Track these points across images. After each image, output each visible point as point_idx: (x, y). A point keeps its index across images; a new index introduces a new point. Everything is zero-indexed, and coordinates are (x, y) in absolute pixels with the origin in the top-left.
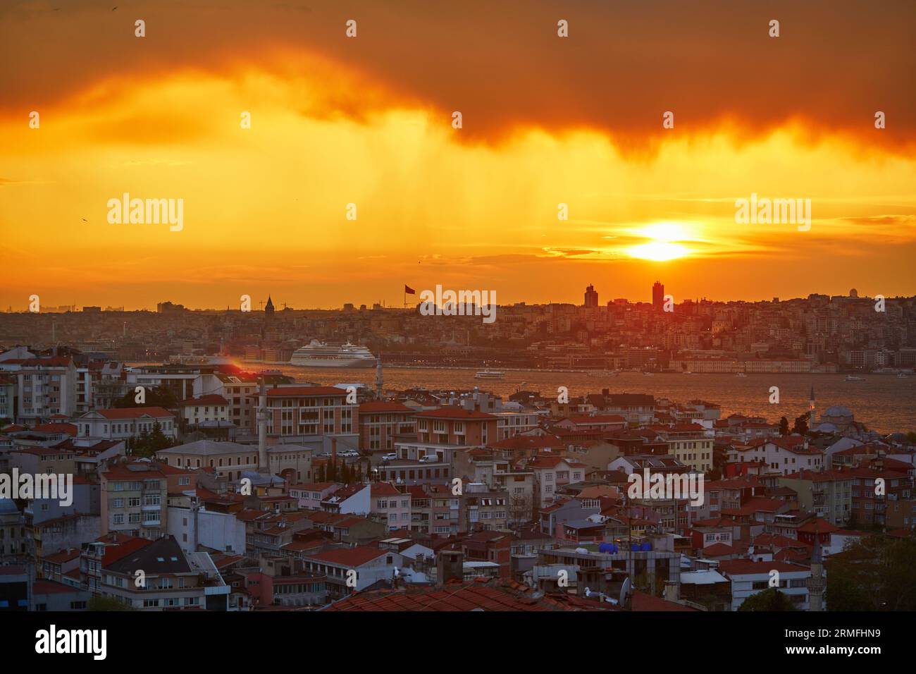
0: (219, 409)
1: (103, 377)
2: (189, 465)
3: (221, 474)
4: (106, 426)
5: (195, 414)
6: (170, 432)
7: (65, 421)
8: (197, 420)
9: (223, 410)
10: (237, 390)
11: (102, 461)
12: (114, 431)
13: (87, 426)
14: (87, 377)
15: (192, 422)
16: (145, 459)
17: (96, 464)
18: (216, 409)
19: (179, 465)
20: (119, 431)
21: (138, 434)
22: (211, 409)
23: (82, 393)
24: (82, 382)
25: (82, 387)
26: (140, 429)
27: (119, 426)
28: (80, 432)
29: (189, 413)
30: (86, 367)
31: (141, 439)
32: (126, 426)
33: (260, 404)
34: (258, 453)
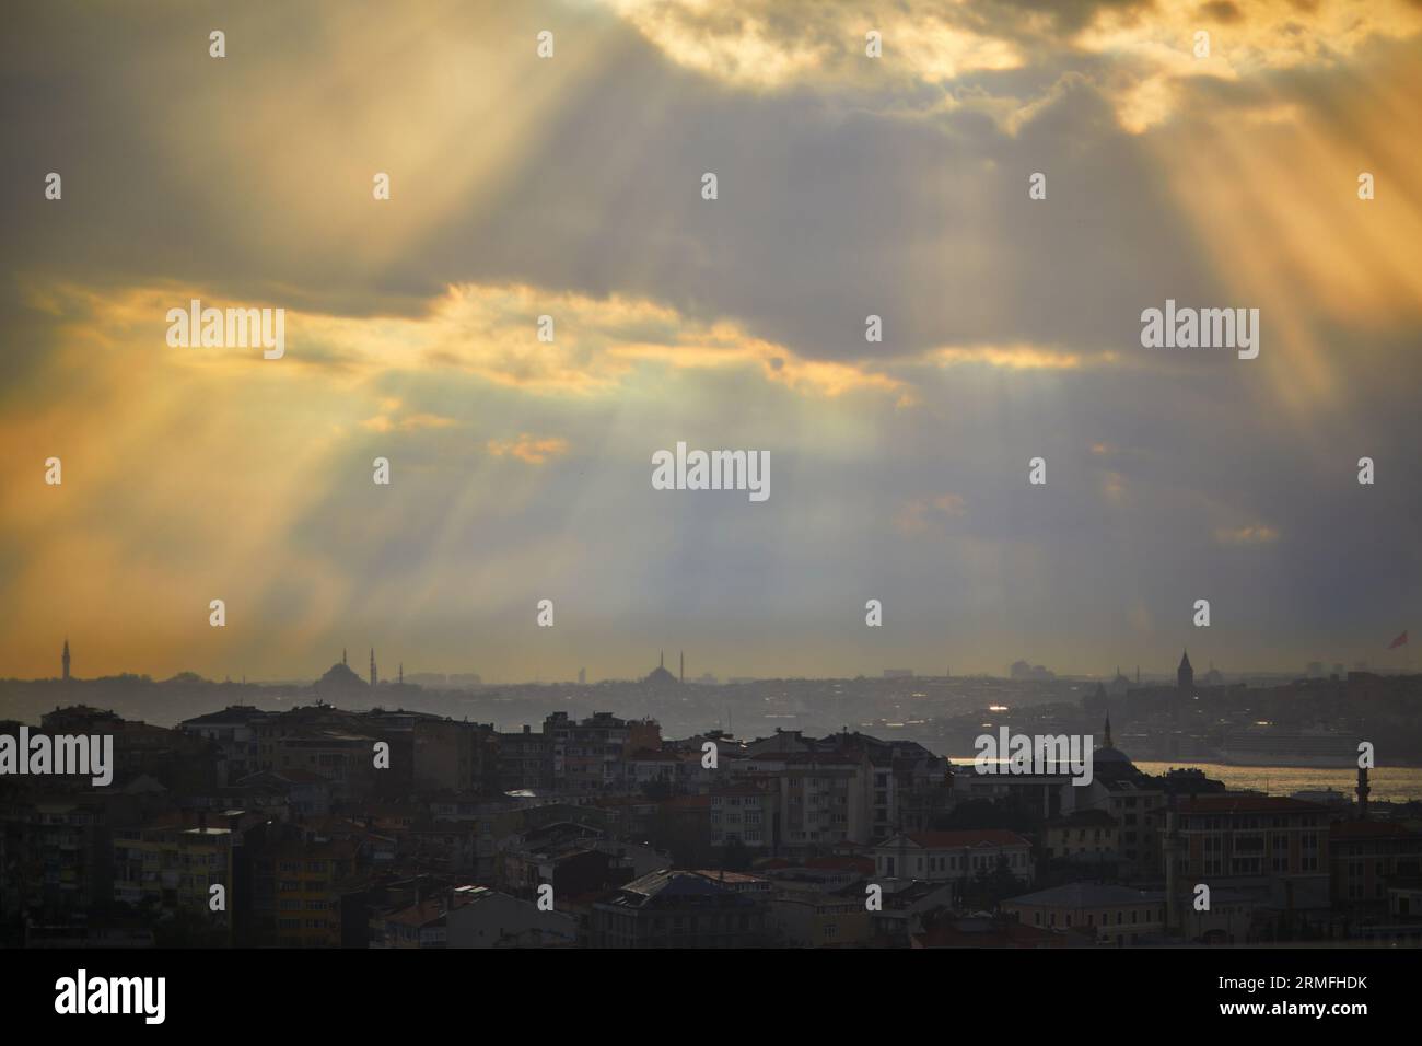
0: (1103, 833)
1: (916, 781)
2: (1053, 923)
3: (1106, 938)
4: (920, 860)
5: (1064, 842)
6: (1022, 869)
7: (856, 852)
8: (1067, 851)
9: (1108, 834)
10: (1131, 802)
11: (914, 915)
12: (933, 868)
13: (891, 861)
14: (890, 780)
15: (1059, 853)
16: (982, 913)
17: (903, 921)
18: (1098, 834)
19: (1038, 922)
20: (942, 868)
21: (972, 872)
22: (1090, 834)
23: (882, 806)
24: (881, 789)
25: (882, 798)
26: (975, 866)
27: (942, 860)
28: (880, 868)
29: (1054, 839)
30: (888, 765)
31: (976, 881)
32: (953, 859)
33: (1168, 825)
34: (1165, 903)
